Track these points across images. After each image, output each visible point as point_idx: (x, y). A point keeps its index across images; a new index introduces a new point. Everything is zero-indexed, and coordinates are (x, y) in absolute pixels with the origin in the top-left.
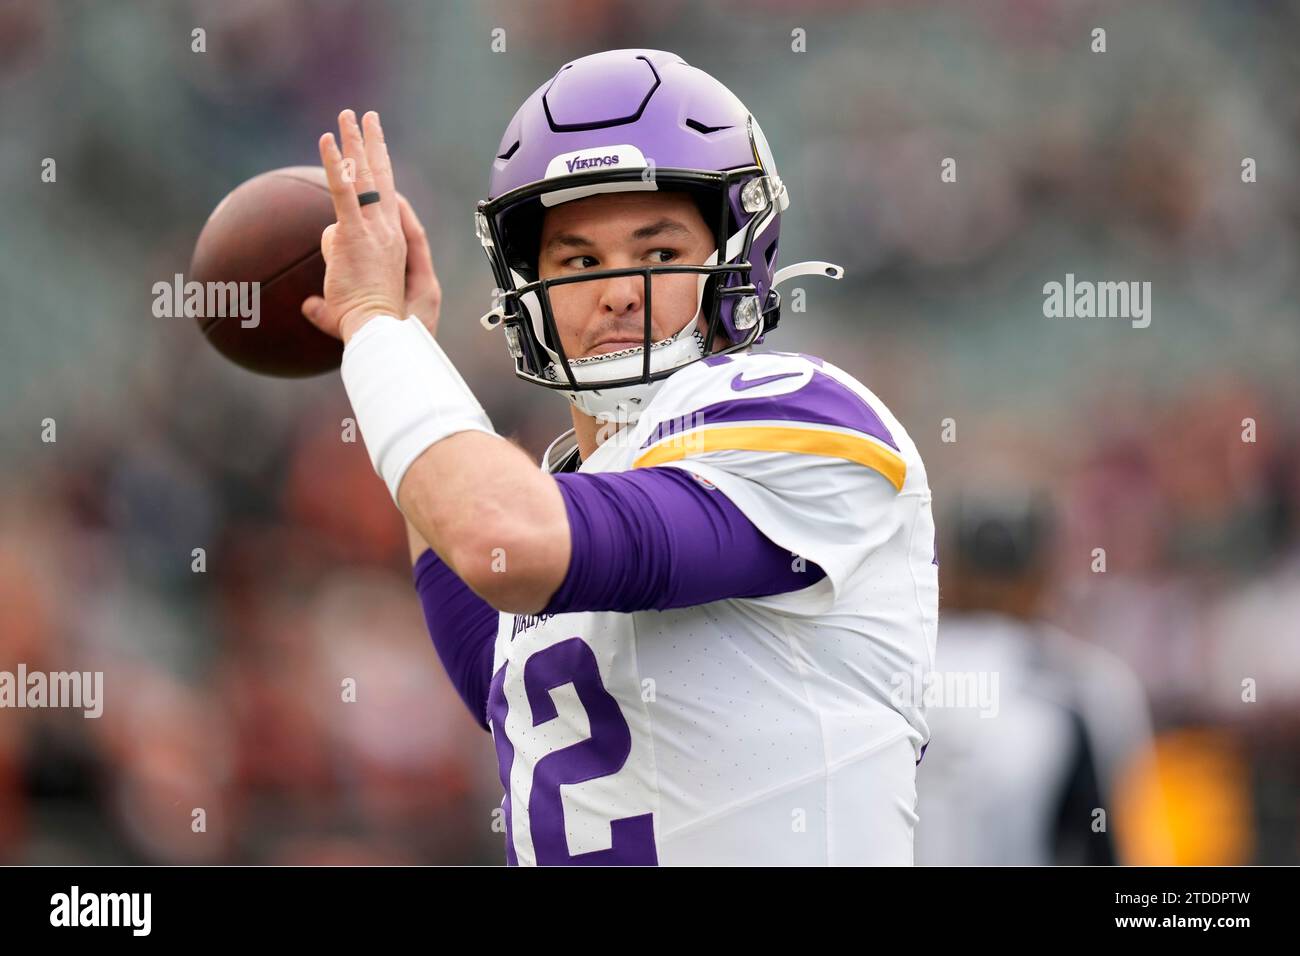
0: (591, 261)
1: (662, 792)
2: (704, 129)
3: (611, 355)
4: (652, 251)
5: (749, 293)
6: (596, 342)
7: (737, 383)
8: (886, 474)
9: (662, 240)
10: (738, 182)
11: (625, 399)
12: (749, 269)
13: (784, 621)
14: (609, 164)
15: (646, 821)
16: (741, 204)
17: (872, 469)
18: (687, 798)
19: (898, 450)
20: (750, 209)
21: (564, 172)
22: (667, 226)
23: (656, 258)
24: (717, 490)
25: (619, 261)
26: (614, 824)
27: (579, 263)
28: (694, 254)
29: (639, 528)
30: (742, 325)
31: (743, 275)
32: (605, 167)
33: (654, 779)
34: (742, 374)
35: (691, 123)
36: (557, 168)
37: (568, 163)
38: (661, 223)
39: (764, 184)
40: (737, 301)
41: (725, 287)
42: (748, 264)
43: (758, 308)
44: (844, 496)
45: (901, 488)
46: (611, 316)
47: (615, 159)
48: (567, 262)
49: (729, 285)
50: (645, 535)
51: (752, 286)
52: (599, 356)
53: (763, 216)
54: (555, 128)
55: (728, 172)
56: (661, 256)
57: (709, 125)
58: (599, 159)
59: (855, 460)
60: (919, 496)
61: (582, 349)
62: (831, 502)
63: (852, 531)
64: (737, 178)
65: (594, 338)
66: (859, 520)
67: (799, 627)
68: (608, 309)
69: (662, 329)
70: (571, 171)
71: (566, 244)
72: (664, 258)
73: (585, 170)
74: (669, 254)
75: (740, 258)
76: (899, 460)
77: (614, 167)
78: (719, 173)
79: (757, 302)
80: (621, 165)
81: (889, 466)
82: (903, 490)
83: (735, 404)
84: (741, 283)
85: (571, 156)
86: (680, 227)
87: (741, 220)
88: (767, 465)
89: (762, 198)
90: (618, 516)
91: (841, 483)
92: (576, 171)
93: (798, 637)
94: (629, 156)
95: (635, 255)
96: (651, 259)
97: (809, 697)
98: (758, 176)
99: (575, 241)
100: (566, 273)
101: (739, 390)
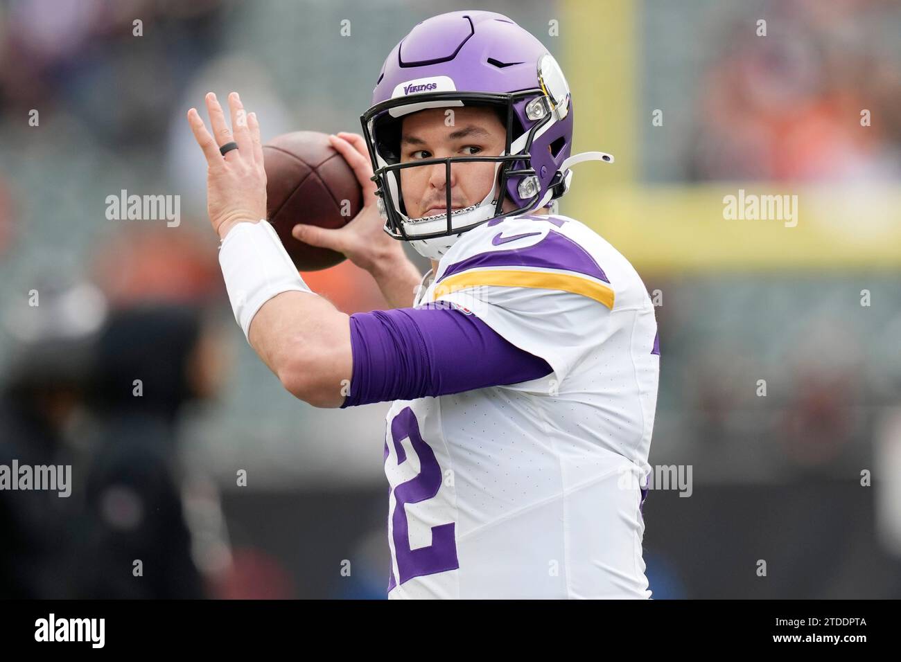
0: (427, 154)
1: (460, 510)
2: (500, 65)
3: (433, 217)
4: (464, 147)
5: (531, 174)
6: (427, 208)
7: (497, 240)
8: (597, 299)
9: (470, 139)
10: (523, 100)
11: (442, 247)
12: (529, 158)
13: (534, 398)
14: (430, 89)
15: (451, 527)
16: (526, 115)
17: (585, 296)
18: (475, 513)
19: (609, 282)
20: (531, 118)
21: (402, 94)
22: (472, 130)
23: (467, 151)
24: (473, 315)
25: (440, 154)
26: (433, 529)
27: (419, 156)
28: (494, 149)
29: (404, 344)
30: (523, 196)
31: (526, 162)
32: (427, 91)
33: (454, 500)
34: (501, 233)
35: (491, 61)
36: (399, 93)
37: (405, 88)
38: (468, 129)
39: (544, 101)
40: (522, 179)
41: (512, 170)
42: (529, 155)
43: (538, 184)
44: (566, 314)
45: (612, 307)
46: (436, 190)
47: (434, 86)
48: (412, 154)
49: (515, 169)
50: (409, 350)
51: (532, 170)
52: (426, 218)
53: (543, 122)
54: (402, 65)
55: (513, 94)
56: (471, 150)
57: (504, 62)
58: (424, 86)
59: (569, 291)
60: (636, 310)
61: (420, 213)
62: (557, 319)
63: (573, 338)
64: (523, 97)
65: (426, 206)
66: (578, 331)
67: (544, 402)
68: (433, 186)
69: (470, 200)
70: (406, 94)
71: (409, 142)
72: (472, 152)
73: (415, 93)
74: (476, 149)
75: (523, 152)
76: (609, 290)
77: (433, 91)
78: (506, 94)
79: (536, 180)
80: (438, 90)
81: (600, 293)
82: (614, 308)
83: (491, 255)
84: (525, 167)
85: (407, 84)
86: (482, 131)
87: (526, 126)
88: (509, 295)
89: (542, 110)
90: (390, 336)
91: (564, 306)
92: (409, 94)
93: (543, 408)
94: (445, 84)
95: (454, 149)
96: (464, 152)
97: (553, 447)
98: (540, 96)
99: (415, 141)
100: (412, 161)
101: (496, 245)
